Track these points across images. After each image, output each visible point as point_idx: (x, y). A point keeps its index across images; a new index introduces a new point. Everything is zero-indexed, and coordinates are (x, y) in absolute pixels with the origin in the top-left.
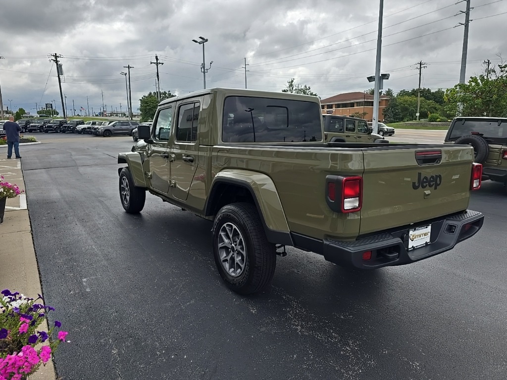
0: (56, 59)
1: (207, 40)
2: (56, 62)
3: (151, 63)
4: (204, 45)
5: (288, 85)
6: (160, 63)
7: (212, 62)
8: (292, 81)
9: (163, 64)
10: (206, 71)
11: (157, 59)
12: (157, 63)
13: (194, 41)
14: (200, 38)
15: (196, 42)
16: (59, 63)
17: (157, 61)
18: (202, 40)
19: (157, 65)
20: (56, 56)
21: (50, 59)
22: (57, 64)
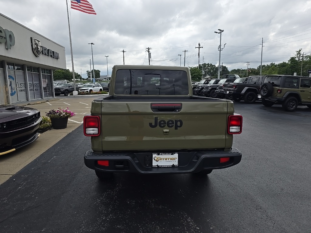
0: (149, 50)
1: (223, 31)
2: (149, 51)
3: (196, 48)
4: (221, 34)
5: (296, 53)
6: (201, 47)
7: (226, 44)
8: (300, 51)
9: (202, 47)
10: (221, 50)
11: (199, 45)
12: (199, 47)
13: (215, 32)
14: (219, 30)
15: (216, 33)
16: (150, 52)
17: (199, 46)
18: (220, 31)
19: (199, 49)
20: (149, 49)
21: (146, 50)
22: (149, 53)
